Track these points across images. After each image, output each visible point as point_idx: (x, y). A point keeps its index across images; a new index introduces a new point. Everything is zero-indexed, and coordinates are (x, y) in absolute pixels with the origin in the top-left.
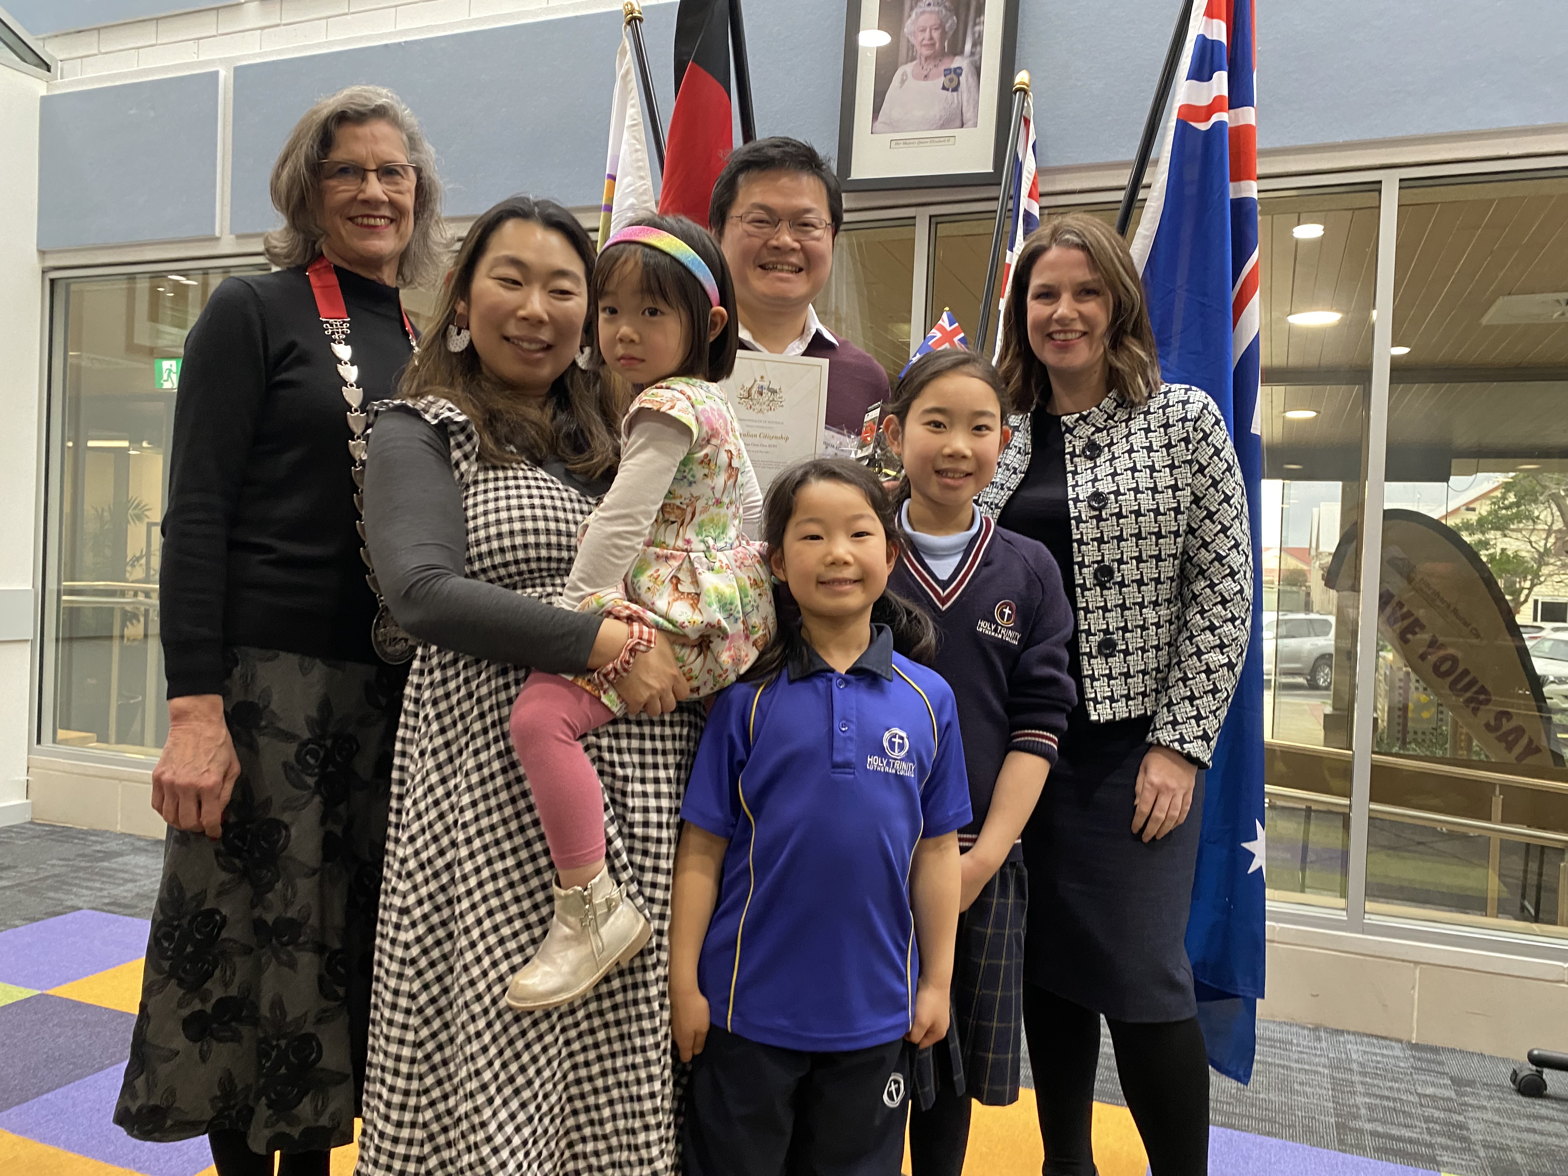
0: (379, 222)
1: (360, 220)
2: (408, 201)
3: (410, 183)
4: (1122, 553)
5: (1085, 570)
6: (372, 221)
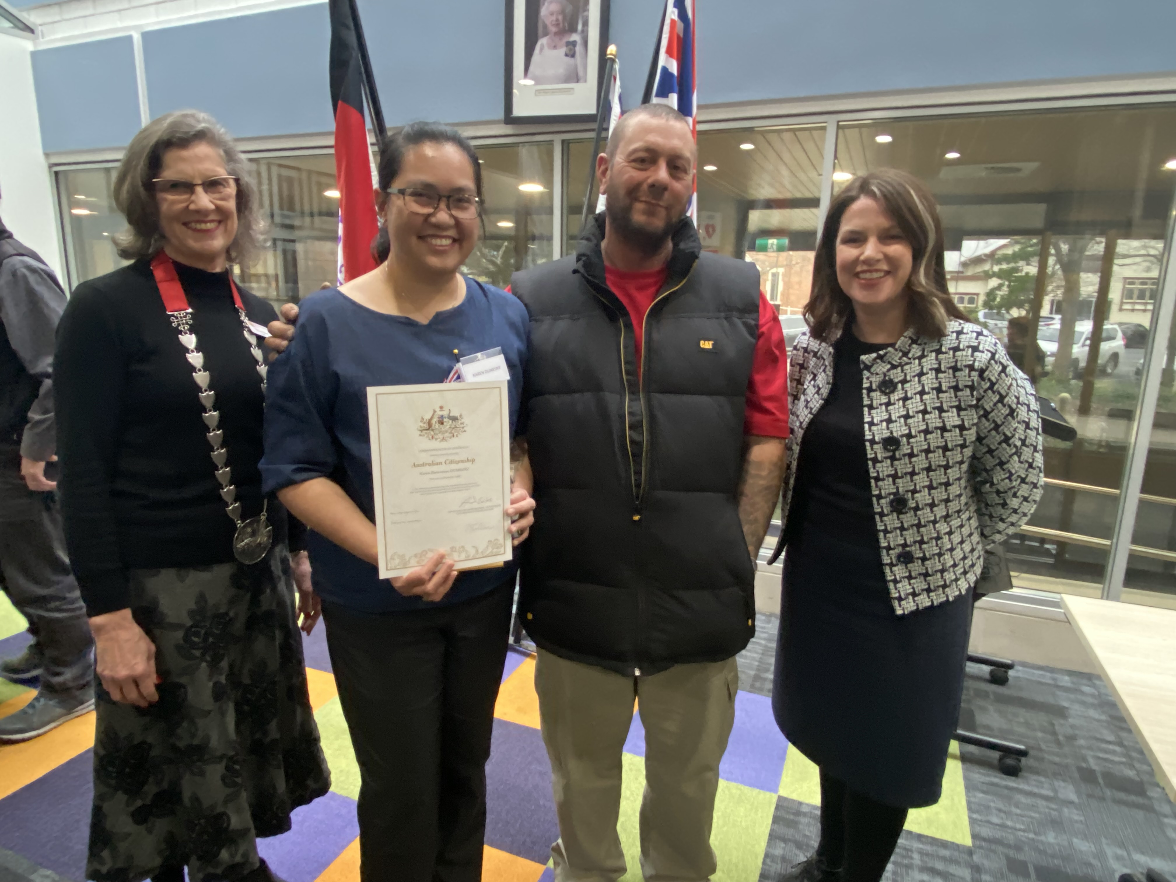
0: (209, 226)
1: (193, 225)
2: (231, 205)
3: (231, 190)
4: (915, 485)
5: (883, 501)
6: (203, 226)
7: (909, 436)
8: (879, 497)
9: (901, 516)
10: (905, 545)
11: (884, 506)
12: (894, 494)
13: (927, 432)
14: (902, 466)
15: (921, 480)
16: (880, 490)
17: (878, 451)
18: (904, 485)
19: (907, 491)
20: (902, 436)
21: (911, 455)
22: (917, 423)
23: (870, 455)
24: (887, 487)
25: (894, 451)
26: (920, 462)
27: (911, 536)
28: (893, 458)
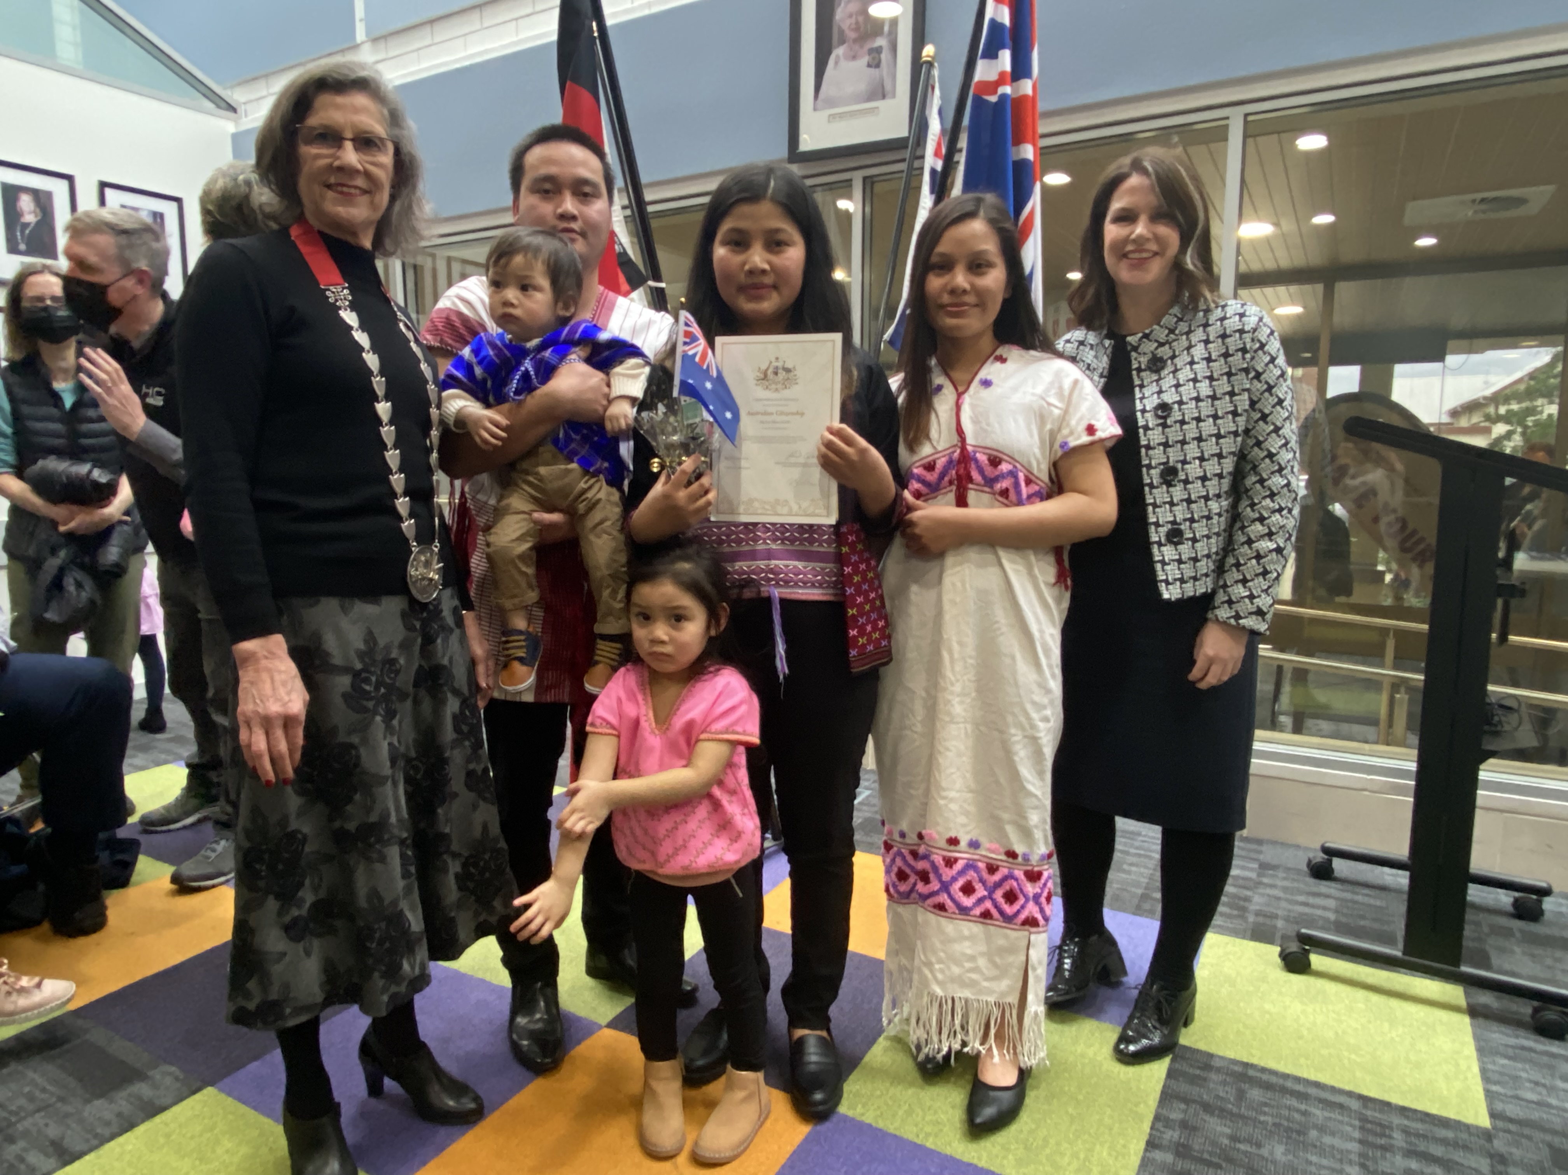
1: (336, 188)
4: (1186, 454)
5: (1153, 472)
6: (346, 190)
7: (1181, 403)
8: (1149, 467)
9: (1171, 489)
10: (1174, 523)
11: (1154, 476)
12: (1163, 464)
13: (1198, 399)
14: (1174, 434)
15: (1192, 450)
16: (1150, 459)
17: (1150, 419)
18: (1174, 455)
19: (1177, 462)
20: (1174, 403)
21: (1183, 422)
22: (1188, 391)
23: (1141, 422)
24: (1157, 456)
25: (1165, 418)
26: (1191, 430)
27: (1180, 512)
28: (1164, 426)
